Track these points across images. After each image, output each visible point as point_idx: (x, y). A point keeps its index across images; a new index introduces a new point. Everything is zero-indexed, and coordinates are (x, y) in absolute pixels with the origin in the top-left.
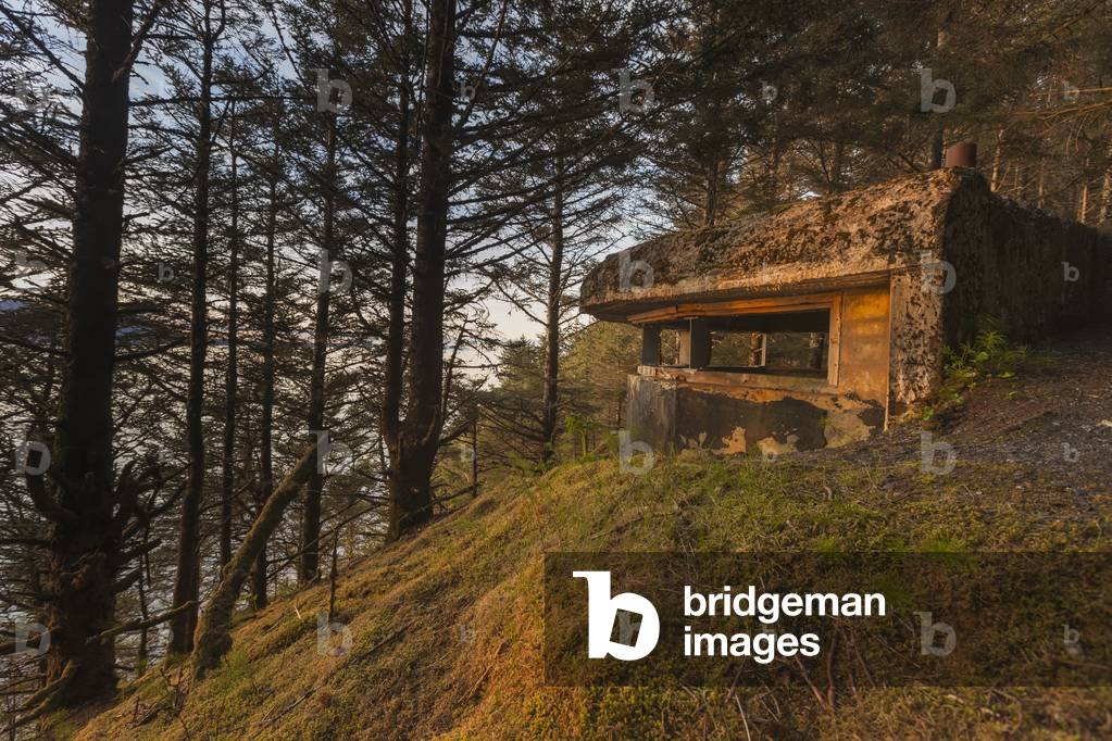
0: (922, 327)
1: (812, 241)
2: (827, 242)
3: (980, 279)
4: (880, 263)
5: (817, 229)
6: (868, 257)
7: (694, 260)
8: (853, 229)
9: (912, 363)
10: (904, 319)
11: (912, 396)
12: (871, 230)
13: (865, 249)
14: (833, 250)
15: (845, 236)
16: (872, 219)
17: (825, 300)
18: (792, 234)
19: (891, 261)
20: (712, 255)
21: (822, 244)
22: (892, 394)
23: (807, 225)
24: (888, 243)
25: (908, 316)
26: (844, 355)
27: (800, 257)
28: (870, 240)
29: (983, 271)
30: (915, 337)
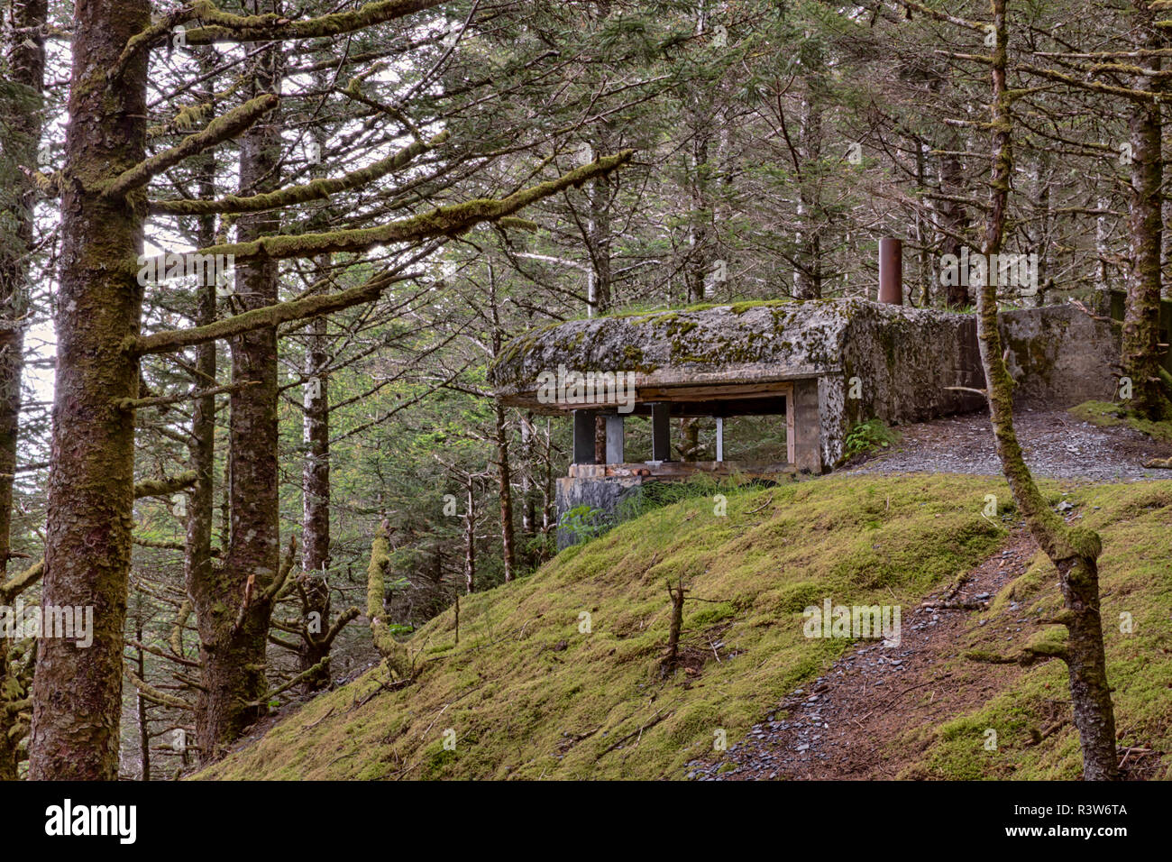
0: (836, 413)
1: (766, 347)
2: (776, 349)
3: (873, 378)
4: (811, 367)
5: (770, 336)
6: (802, 363)
7: (668, 351)
8: (793, 340)
9: (832, 438)
10: (826, 408)
11: (833, 460)
12: (804, 343)
13: (801, 357)
14: (781, 355)
15: (788, 345)
16: (804, 335)
17: (781, 388)
18: (751, 340)
19: (816, 368)
20: (686, 348)
21: (774, 350)
22: (823, 461)
23: (762, 332)
24: (814, 355)
25: (828, 406)
26: (798, 436)
27: (759, 358)
28: (804, 351)
29: (875, 372)
30: (832, 420)
